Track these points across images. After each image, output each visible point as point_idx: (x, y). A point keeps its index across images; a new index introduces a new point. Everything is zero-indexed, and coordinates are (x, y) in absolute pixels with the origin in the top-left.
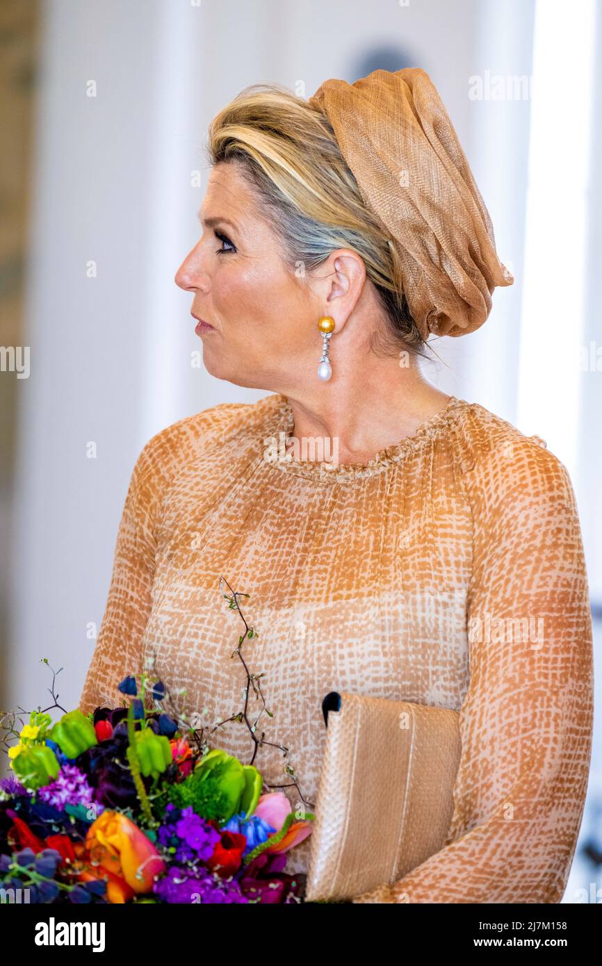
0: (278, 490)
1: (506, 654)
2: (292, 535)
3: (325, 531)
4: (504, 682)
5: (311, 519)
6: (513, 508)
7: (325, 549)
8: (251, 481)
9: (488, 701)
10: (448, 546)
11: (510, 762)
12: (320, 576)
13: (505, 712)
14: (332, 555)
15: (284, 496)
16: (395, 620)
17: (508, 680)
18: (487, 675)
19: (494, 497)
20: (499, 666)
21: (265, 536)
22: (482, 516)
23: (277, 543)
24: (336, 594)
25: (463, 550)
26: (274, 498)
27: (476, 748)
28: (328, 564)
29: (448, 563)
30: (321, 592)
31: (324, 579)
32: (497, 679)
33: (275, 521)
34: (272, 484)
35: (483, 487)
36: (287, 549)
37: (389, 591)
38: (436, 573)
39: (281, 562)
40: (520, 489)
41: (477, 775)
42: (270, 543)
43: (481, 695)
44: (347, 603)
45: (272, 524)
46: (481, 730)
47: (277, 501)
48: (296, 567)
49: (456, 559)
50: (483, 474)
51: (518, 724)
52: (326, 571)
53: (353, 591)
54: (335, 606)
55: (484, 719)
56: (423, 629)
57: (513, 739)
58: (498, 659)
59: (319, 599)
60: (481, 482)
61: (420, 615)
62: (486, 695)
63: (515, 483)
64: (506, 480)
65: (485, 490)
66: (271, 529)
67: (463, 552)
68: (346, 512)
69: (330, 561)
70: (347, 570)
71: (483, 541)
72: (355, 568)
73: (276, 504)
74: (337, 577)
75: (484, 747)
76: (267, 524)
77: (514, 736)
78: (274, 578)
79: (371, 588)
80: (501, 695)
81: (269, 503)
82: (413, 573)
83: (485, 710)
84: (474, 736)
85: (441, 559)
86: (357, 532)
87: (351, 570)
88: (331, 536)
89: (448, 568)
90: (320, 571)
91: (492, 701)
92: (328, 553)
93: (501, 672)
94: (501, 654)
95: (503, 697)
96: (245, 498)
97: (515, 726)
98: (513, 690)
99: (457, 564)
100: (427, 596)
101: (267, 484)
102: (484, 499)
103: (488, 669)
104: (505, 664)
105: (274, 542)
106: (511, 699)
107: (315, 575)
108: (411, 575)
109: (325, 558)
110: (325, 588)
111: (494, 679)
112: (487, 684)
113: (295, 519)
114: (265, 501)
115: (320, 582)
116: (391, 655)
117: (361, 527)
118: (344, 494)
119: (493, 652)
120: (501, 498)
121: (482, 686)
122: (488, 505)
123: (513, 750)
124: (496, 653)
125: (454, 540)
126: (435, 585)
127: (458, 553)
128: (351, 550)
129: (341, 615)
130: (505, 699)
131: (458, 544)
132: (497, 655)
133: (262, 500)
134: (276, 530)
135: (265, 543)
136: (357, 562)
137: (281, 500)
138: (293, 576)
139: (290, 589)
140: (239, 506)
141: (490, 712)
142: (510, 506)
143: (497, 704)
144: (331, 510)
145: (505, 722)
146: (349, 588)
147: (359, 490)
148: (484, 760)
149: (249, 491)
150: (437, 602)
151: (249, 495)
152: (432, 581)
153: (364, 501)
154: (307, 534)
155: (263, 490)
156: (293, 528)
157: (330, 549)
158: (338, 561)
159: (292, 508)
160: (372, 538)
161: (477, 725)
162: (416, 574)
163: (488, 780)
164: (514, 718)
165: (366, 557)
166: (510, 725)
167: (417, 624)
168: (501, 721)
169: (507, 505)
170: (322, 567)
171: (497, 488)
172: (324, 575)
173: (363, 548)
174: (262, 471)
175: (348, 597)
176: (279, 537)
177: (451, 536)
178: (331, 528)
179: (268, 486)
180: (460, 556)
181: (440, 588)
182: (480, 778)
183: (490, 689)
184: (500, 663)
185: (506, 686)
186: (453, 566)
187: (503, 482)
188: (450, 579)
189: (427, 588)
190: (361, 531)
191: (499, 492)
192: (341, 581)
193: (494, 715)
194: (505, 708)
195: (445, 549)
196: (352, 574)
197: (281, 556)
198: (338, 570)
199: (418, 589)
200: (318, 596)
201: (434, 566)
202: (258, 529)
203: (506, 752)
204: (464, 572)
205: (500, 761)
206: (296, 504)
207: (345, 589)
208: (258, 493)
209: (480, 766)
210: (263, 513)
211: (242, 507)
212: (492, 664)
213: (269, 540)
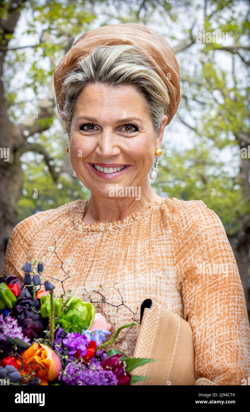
0: (79, 239)
1: (216, 302)
2: (87, 256)
3: (102, 252)
4: (216, 316)
5: (96, 248)
6: (197, 231)
7: (102, 260)
8: (66, 236)
9: (208, 325)
10: (162, 249)
11: (220, 355)
12: (99, 271)
13: (217, 331)
14: (105, 262)
15: (82, 241)
16: (135, 286)
17: (217, 315)
18: (207, 312)
19: (186, 226)
20: (213, 308)
21: (73, 258)
22: (179, 234)
23: (80, 260)
24: (106, 277)
25: (170, 250)
26: (77, 243)
27: (203, 348)
28: (103, 266)
29: (162, 257)
30: (99, 277)
31: (101, 272)
32: (212, 314)
33: (78, 252)
34: (76, 237)
35: (179, 222)
36: (85, 262)
37: (132, 273)
38: (156, 262)
39: (82, 268)
40: (199, 222)
41: (204, 361)
42: (76, 261)
43: (204, 321)
44: (111, 280)
45: (76, 253)
46: (206, 339)
47: (79, 243)
48: (88, 269)
49: (166, 255)
50: (178, 218)
51: (224, 336)
52: (102, 269)
53: (113, 275)
54: (105, 282)
55: (207, 334)
56: (150, 290)
57: (222, 344)
58: (213, 304)
59: (98, 280)
60: (178, 221)
61: (148, 283)
62: (207, 322)
63: (196, 219)
64: (191, 218)
65: (180, 224)
66: (76, 255)
67: (170, 251)
68: (112, 243)
69: (104, 264)
70: (111, 266)
71: (181, 246)
72: (115, 265)
73: (79, 244)
74: (107, 270)
75: (207, 348)
76: (74, 253)
77: (222, 342)
78: (78, 275)
79: (122, 273)
80: (215, 322)
81: (75, 245)
82: (145, 263)
83: (207, 329)
84: (202, 342)
85: (159, 255)
86: (117, 250)
87: (113, 266)
88: (105, 254)
89: (163, 259)
90: (99, 269)
91: (211, 324)
92: (103, 261)
93: (214, 311)
94: (214, 302)
95: (216, 323)
96: (63, 244)
97: (223, 337)
98: (221, 320)
99: (167, 257)
100: (152, 273)
101: (74, 237)
102: (180, 227)
103: (207, 309)
104: (216, 307)
105: (78, 260)
106: (220, 324)
107: (97, 271)
108: (144, 264)
109: (102, 263)
110: (101, 276)
111: (211, 314)
112: (207, 316)
113: (88, 249)
114: (73, 244)
115: (99, 274)
116: (133, 303)
117: (119, 248)
118: (112, 235)
119: (209, 300)
120: (190, 226)
121: (204, 317)
122: (182, 229)
123: (222, 349)
124: (211, 301)
125: (165, 246)
126: (156, 268)
127: (167, 252)
128: (113, 258)
129: (108, 285)
130: (217, 324)
131: (167, 248)
132: (212, 302)
133: (71, 244)
134: (79, 255)
135: (74, 261)
136: (116, 263)
137: (81, 243)
138: (87, 273)
139: (84, 279)
140: (61, 248)
141: (210, 330)
142: (196, 230)
143: (213, 326)
144: (105, 242)
145: (218, 335)
146: (112, 274)
147: (119, 233)
148: (207, 354)
149: (65, 241)
150: (157, 276)
151: (65, 243)
152: (154, 266)
153: (121, 237)
154: (94, 254)
155: (72, 240)
156: (86, 253)
157: (105, 259)
158: (107, 263)
159: (86, 244)
160: (124, 252)
161: (204, 336)
162: (146, 263)
163: (210, 363)
164: (222, 334)
165: (120, 260)
166: (220, 337)
167: (147, 288)
168: (215, 335)
169: (194, 229)
170: (100, 267)
171: (187, 222)
172: (101, 271)
173: (120, 256)
174: (72, 232)
175: (111, 278)
176: (80, 258)
177: (164, 244)
178: (105, 250)
179: (75, 238)
180: (168, 253)
181: (158, 269)
182: (205, 363)
183: (209, 319)
184: (214, 306)
185: (217, 318)
186: (165, 258)
187: (190, 219)
188: (163, 265)
189: (151, 270)
190: (119, 250)
191: (189, 223)
192: (109, 271)
193: (212, 331)
194: (218, 328)
195: (161, 251)
196: (113, 268)
197: (82, 265)
198: (107, 267)
199: (147, 270)
200: (98, 279)
201: (155, 259)
202: (70, 257)
203: (218, 350)
204: (170, 261)
205: (215, 354)
206: (88, 243)
207: (110, 274)
208: (70, 241)
209: (205, 357)
210: (72, 250)
211: (62, 248)
212: (209, 307)
213: (75, 260)
